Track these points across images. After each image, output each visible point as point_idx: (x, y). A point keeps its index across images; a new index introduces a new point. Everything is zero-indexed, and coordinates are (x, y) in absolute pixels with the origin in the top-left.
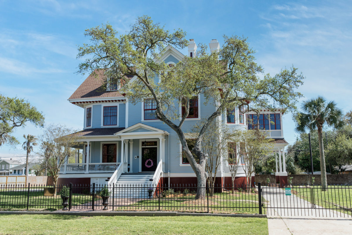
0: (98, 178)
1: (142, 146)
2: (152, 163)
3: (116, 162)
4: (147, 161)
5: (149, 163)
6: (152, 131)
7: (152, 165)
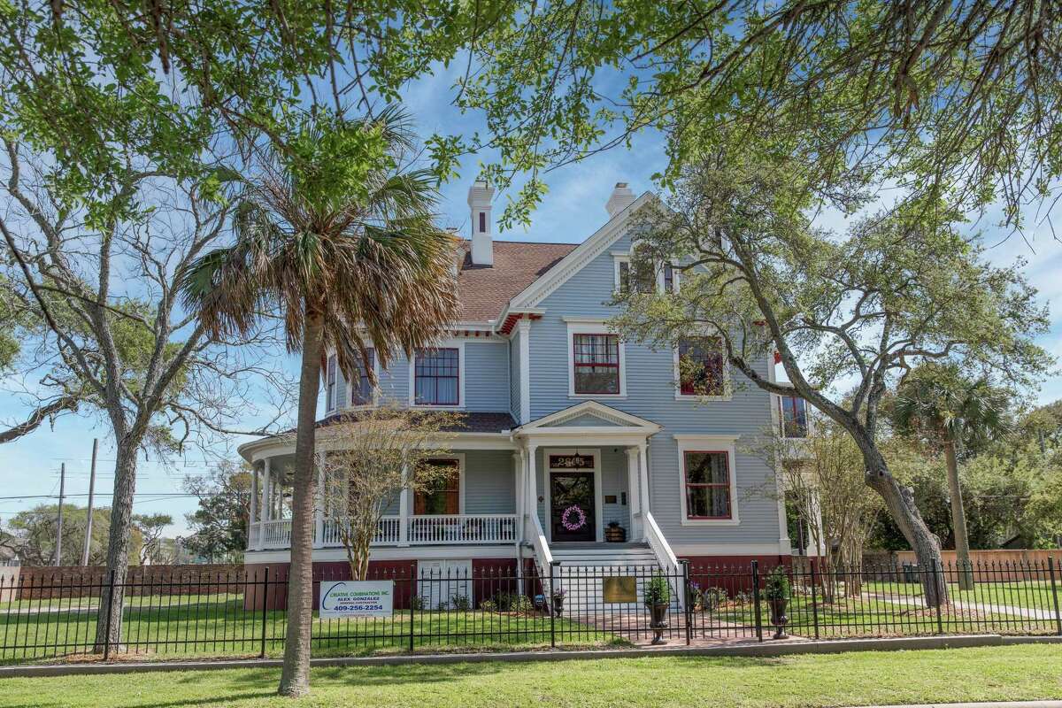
0: (441, 559)
1: (551, 467)
2: (582, 517)
3: (457, 512)
4: (568, 511)
5: (574, 518)
6: (616, 425)
7: (582, 523)
